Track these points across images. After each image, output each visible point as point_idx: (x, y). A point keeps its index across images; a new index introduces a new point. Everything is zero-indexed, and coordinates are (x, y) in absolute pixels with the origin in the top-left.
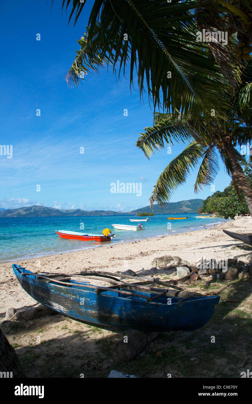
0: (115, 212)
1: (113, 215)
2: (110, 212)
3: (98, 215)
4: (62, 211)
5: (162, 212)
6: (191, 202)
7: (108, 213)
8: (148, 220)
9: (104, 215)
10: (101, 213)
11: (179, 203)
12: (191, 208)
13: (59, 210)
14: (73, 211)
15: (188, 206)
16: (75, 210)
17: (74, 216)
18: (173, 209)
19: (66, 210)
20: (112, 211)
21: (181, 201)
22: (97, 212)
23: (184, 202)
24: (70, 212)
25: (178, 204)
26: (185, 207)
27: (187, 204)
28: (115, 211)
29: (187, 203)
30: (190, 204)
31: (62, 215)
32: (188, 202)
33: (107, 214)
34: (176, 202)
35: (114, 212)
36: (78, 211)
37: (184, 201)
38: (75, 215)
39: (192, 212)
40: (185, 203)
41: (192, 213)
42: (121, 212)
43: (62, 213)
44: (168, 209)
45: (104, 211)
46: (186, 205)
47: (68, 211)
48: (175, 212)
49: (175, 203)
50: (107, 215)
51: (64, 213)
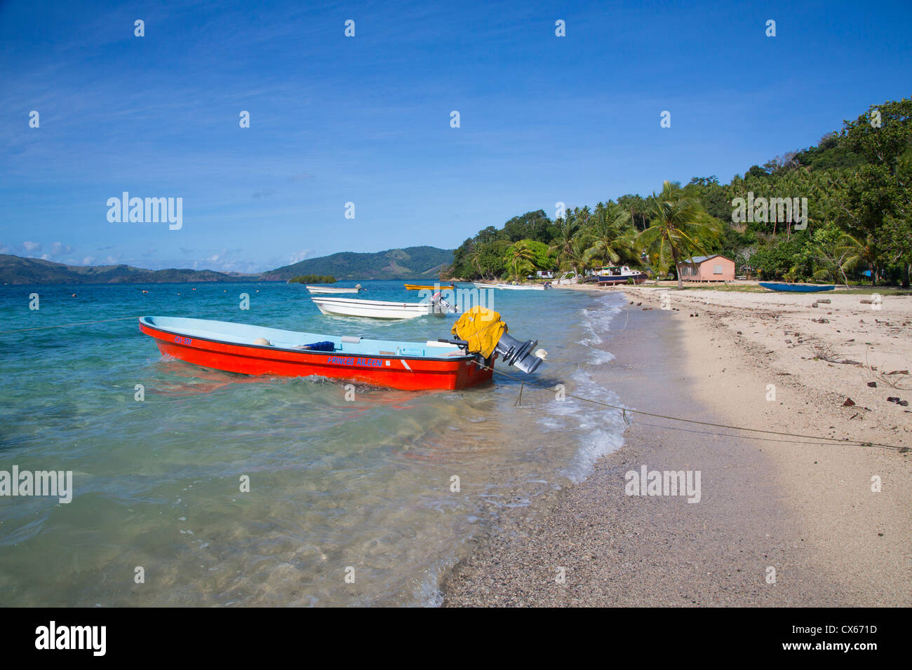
0: (222, 274)
1: (216, 280)
2: (210, 274)
3: (178, 282)
4: (75, 270)
5: (341, 276)
6: (411, 254)
7: (203, 277)
8: (359, 290)
9: (193, 280)
10: (186, 276)
11: (382, 254)
12: (410, 268)
13: (66, 268)
14: (106, 270)
15: (403, 264)
16: (114, 266)
17: (109, 282)
18: (367, 269)
19: (86, 267)
20: (214, 272)
21: (387, 250)
22: (173, 272)
23: (394, 253)
24: (98, 273)
25: (380, 257)
26: (396, 266)
27: (401, 258)
28: (222, 272)
29: (401, 255)
30: (408, 257)
31: (76, 279)
32: (403, 253)
33: (200, 278)
34: (376, 252)
35: (218, 273)
36: (122, 269)
37: (393, 250)
38: (113, 281)
39: (412, 277)
40: (396, 256)
41: (412, 280)
42: (237, 274)
43: (75, 274)
44: (356, 268)
45: (193, 271)
46: (399, 260)
47: (91, 269)
48: (372, 276)
49: (372, 255)
50: (200, 280)
51: (82, 276)
